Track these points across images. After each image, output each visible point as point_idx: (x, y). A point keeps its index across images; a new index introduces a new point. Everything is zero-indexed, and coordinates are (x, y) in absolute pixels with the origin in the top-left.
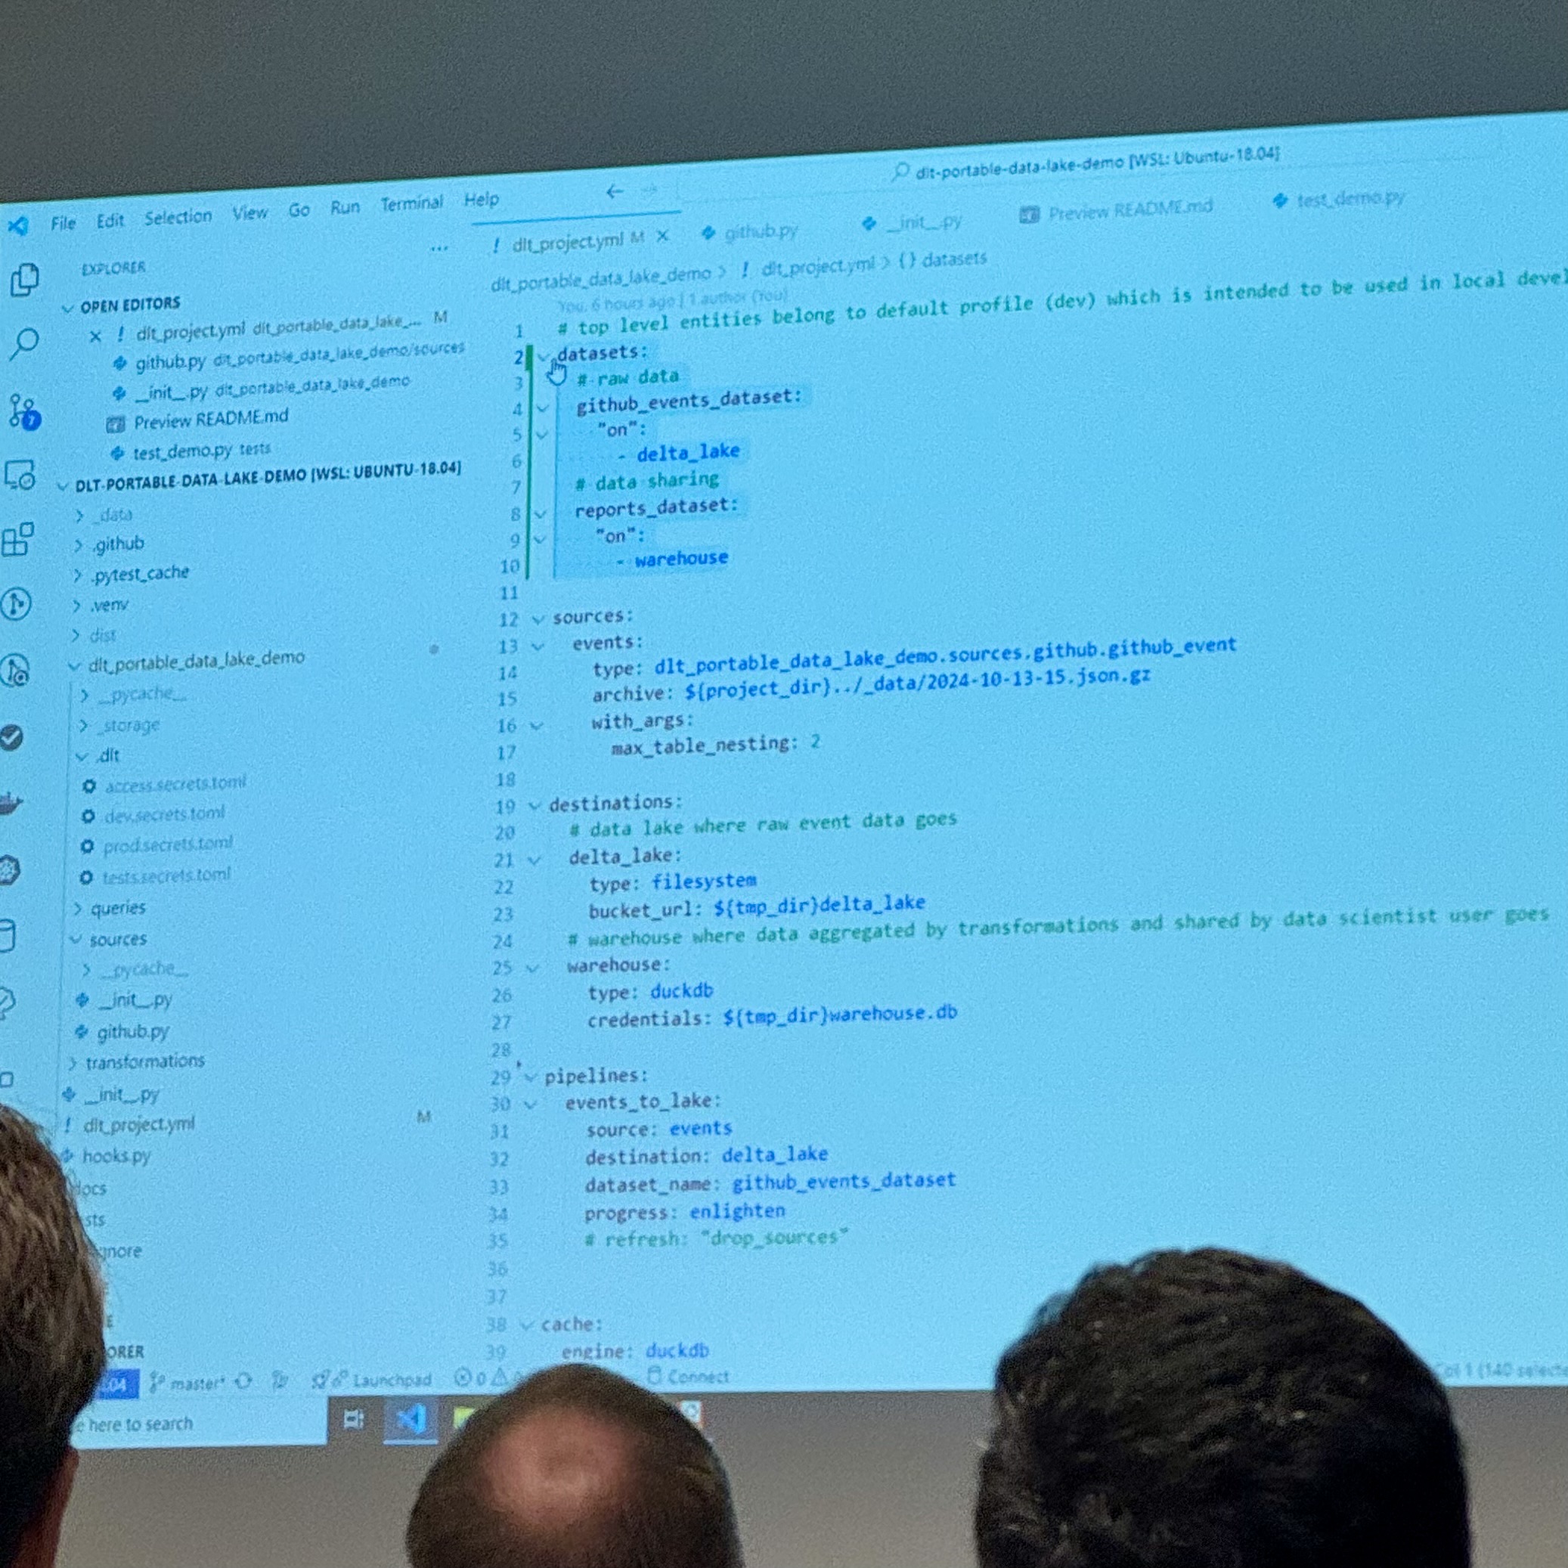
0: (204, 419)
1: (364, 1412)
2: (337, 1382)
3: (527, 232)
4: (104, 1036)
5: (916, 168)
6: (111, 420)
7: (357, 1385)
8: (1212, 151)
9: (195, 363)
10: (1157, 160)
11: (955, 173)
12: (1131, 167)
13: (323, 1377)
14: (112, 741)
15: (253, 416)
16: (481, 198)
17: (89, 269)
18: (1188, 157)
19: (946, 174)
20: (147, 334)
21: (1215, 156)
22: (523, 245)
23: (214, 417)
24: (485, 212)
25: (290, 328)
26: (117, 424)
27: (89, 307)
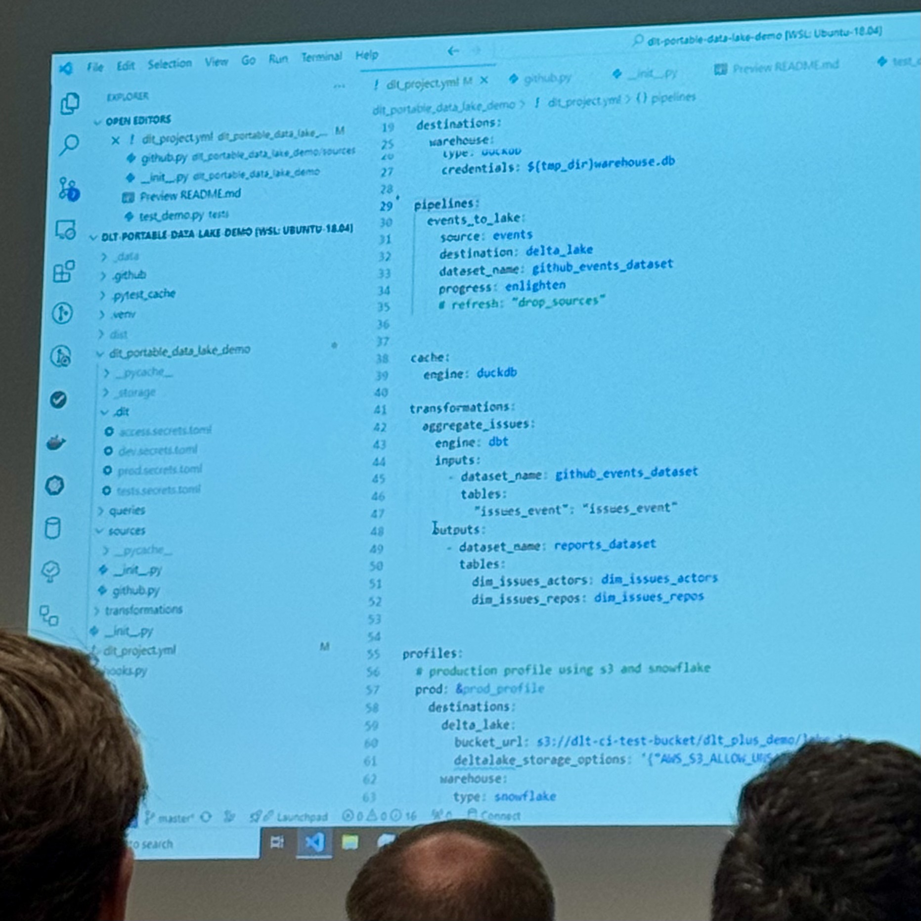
0: (185, 195)
1: (284, 838)
2: (266, 818)
3: (395, 76)
4: (117, 593)
5: (648, 38)
6: (125, 195)
7: (279, 820)
8: (839, 29)
9: (180, 158)
10: (803, 35)
11: (673, 41)
12: (786, 39)
13: (257, 815)
14: (125, 402)
15: (218, 193)
16: (367, 54)
17: (112, 97)
18: (823, 33)
19: (667, 42)
20: (148, 139)
21: (841, 33)
22: (393, 85)
23: (192, 194)
24: (368, 64)
25: (242, 137)
26: (128, 198)
27: (110, 122)
